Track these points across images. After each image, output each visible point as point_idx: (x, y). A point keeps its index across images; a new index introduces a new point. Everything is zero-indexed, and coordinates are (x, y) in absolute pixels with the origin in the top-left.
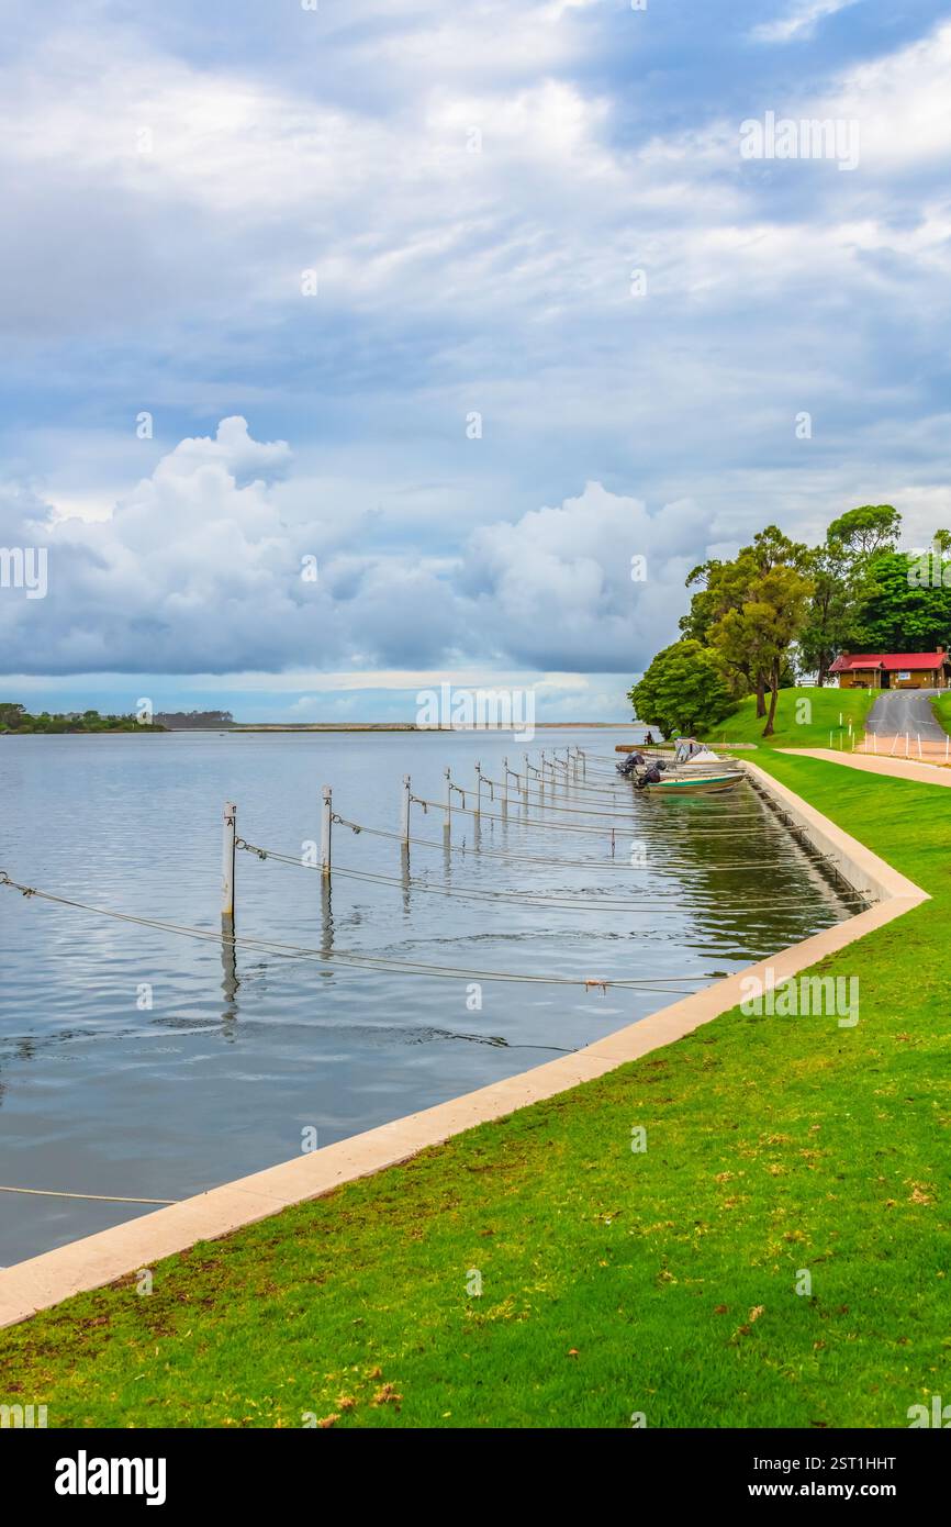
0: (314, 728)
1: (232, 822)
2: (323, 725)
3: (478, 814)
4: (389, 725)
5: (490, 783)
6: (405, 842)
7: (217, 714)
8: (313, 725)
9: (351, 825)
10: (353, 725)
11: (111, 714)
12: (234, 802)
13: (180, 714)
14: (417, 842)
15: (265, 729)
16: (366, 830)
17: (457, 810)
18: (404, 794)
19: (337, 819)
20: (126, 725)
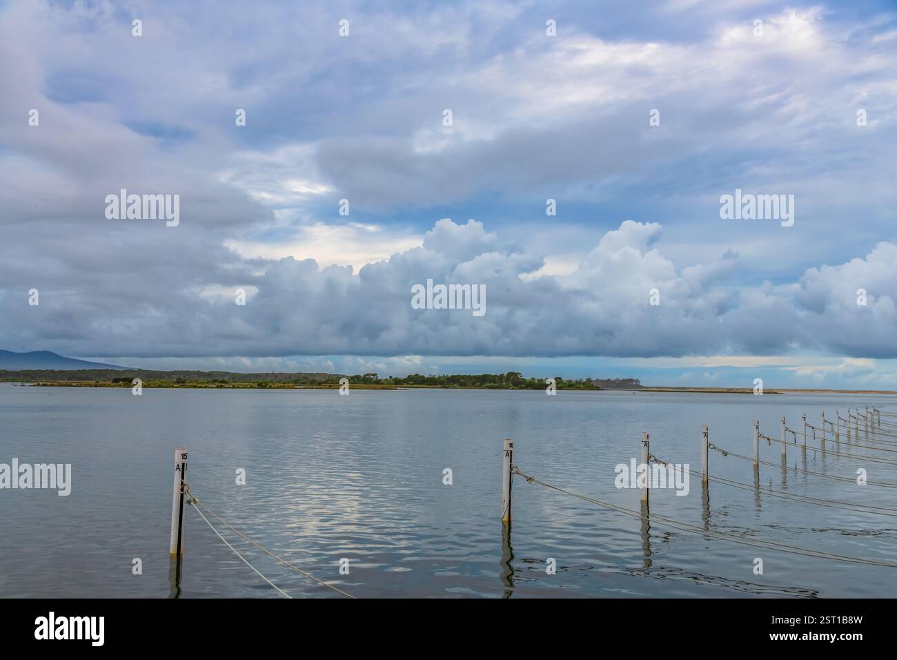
0: (691, 390)
1: (647, 444)
2: (696, 388)
3: (804, 448)
4: (740, 389)
5: (813, 428)
6: (756, 463)
7: (631, 380)
8: (690, 388)
9: (720, 450)
10: (716, 388)
11: (569, 380)
12: (648, 433)
13: (609, 380)
14: (764, 463)
15: (660, 390)
16: (731, 454)
17: (789, 444)
18: (755, 432)
19: (711, 446)
20: (578, 386)
